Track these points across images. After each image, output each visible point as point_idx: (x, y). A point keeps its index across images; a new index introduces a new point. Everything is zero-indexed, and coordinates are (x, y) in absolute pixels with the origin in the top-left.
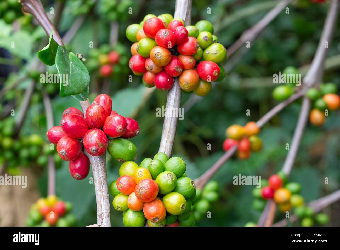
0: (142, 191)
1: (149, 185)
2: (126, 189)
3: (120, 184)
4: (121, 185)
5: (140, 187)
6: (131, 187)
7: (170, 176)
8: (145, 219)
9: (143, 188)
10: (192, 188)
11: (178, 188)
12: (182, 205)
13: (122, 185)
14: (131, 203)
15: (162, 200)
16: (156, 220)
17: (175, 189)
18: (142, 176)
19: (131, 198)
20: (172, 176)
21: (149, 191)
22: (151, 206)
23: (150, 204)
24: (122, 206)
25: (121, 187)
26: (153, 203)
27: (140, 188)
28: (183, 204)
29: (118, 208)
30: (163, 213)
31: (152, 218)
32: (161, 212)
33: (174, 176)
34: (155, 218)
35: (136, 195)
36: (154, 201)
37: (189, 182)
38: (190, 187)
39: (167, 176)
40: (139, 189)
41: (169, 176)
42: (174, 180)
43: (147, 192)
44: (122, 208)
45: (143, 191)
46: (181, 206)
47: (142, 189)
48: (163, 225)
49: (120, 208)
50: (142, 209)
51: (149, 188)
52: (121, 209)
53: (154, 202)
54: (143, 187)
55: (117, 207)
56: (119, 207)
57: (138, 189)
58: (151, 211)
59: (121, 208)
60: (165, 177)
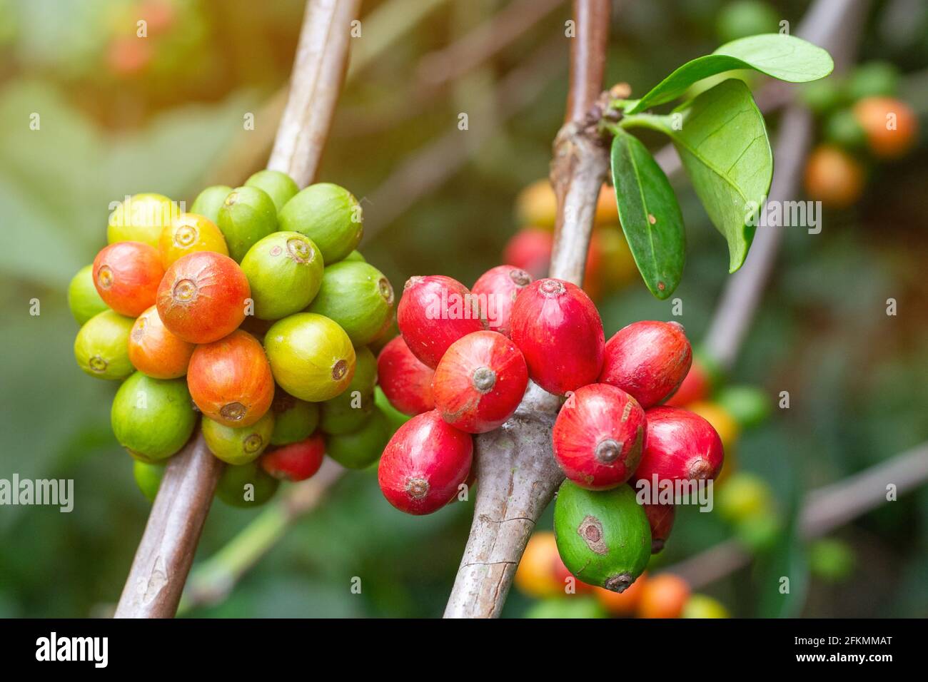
0: (185, 294)
1: (210, 275)
2: (125, 291)
3: (105, 270)
4: (107, 276)
5: (176, 281)
6: (147, 286)
7: (299, 248)
8: (195, 411)
9: (188, 284)
10: (379, 302)
11: (328, 300)
12: (335, 361)
13: (111, 276)
14: (140, 343)
15: (262, 343)
16: (233, 413)
17: (314, 303)
18: (190, 243)
19: (142, 326)
20: (303, 250)
21: (209, 297)
22: (217, 357)
23: (216, 350)
24: (108, 359)
25: (109, 283)
26: (225, 347)
27: (177, 285)
28: (339, 359)
29: (91, 365)
30: (260, 388)
31: (217, 405)
32: (254, 383)
33: (313, 252)
34: (232, 407)
35: (162, 310)
36: (228, 339)
37: (371, 280)
38: (374, 299)
39: (284, 246)
40: (173, 285)
41: (293, 247)
42: (312, 267)
43: (203, 300)
44: (108, 368)
45: (187, 297)
46: (333, 366)
47: (185, 288)
48: (260, 437)
49: (99, 367)
50: (183, 374)
51: (211, 287)
52: (104, 369)
53: (231, 344)
54: (190, 281)
55: (91, 360)
56: (99, 362)
57: (168, 286)
58: (216, 379)
59: (106, 365)
60: (275, 251)
